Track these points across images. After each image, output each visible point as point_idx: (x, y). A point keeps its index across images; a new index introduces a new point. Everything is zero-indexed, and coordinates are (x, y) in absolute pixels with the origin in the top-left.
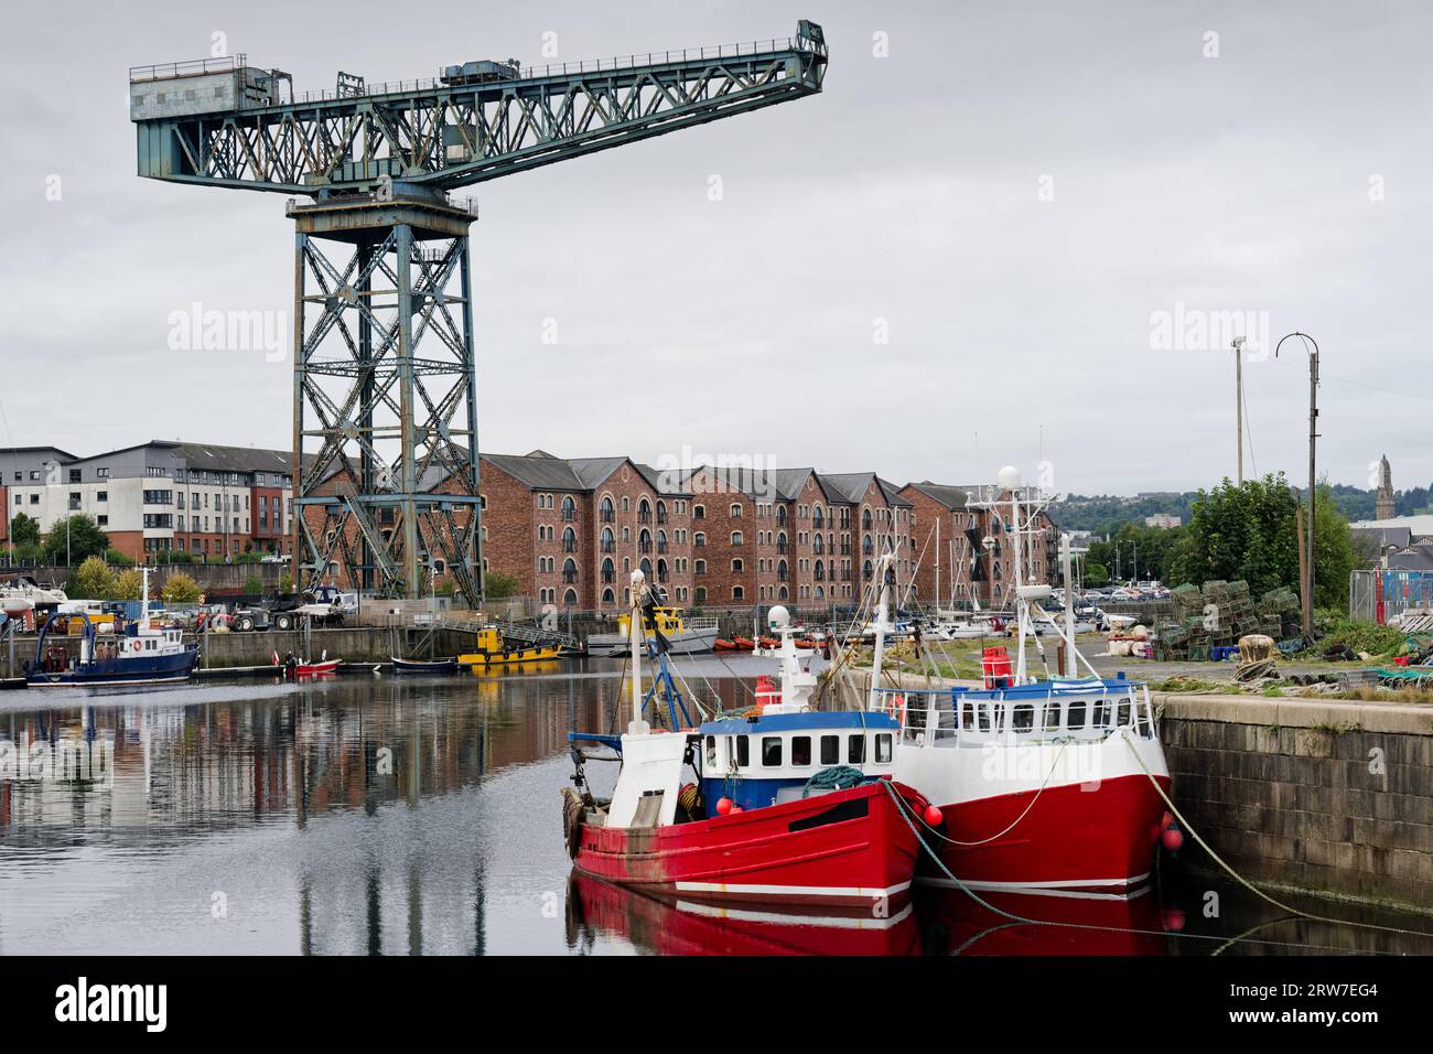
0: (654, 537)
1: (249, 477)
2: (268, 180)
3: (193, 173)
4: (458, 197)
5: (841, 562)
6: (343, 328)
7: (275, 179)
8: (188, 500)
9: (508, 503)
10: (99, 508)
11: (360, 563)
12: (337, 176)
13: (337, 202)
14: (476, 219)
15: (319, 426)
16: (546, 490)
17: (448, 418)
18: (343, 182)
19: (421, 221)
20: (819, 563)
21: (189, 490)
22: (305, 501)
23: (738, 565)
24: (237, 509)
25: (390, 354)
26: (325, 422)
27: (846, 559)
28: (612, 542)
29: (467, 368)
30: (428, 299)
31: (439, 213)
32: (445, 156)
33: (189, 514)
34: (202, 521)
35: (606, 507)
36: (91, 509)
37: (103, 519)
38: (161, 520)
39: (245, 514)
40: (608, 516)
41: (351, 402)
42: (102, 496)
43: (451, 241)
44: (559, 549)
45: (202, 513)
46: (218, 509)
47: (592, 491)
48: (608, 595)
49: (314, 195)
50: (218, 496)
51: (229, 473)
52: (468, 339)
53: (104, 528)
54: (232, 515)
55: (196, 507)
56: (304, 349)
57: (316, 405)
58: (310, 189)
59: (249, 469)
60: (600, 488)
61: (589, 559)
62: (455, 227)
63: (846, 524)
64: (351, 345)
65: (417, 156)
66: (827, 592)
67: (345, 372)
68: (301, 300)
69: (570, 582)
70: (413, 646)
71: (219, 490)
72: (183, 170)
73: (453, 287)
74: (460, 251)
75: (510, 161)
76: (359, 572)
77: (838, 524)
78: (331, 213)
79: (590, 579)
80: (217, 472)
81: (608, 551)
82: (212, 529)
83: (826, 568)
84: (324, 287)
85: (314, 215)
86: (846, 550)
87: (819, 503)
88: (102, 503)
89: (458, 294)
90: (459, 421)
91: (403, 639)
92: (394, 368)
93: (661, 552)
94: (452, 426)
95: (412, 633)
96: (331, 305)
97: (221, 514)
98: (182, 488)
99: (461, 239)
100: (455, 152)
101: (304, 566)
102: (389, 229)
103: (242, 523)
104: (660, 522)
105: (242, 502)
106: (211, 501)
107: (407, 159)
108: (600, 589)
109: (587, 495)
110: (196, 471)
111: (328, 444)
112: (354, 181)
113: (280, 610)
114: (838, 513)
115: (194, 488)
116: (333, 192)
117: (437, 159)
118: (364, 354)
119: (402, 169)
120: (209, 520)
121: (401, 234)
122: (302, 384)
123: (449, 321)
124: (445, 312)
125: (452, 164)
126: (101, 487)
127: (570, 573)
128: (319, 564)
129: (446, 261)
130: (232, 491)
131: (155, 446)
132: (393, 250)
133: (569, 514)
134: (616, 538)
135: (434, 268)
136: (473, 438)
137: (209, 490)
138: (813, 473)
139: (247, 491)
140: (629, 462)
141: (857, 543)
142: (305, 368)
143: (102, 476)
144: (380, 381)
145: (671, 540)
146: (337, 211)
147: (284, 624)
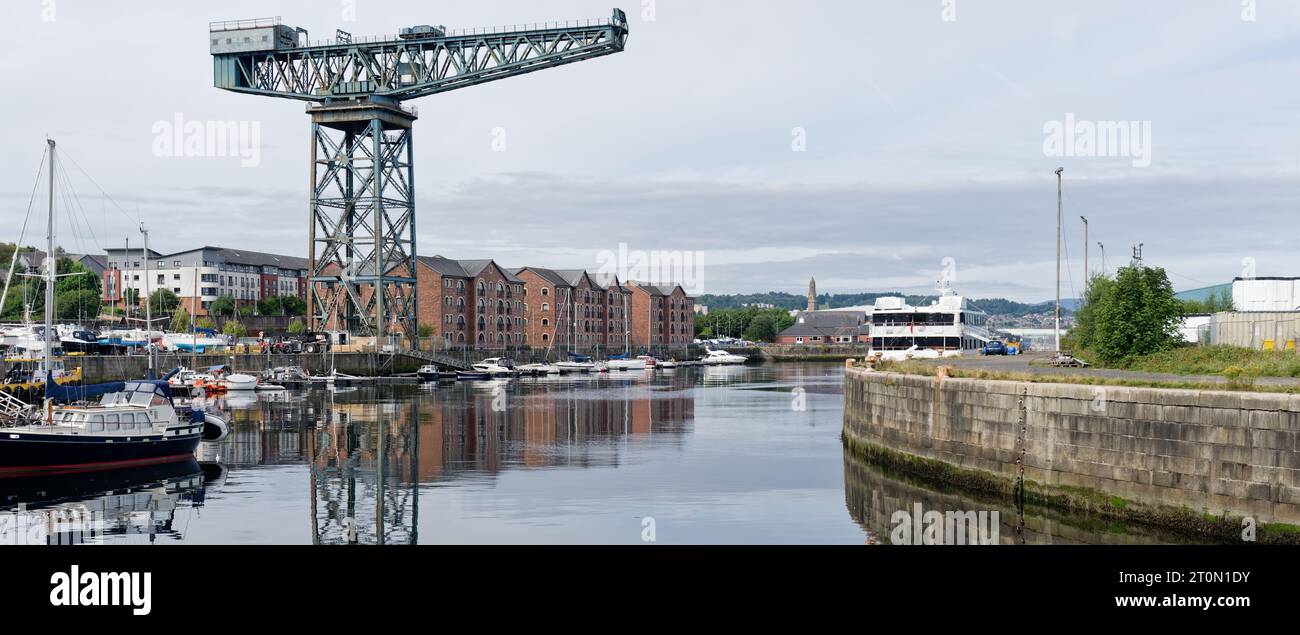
0: (505, 305)
1: (260, 269)
2: (293, 91)
3: (248, 86)
4: (406, 105)
5: (597, 322)
6: (337, 180)
7: (298, 91)
8: (226, 280)
9: (428, 283)
10: (176, 284)
11: (345, 315)
12: (336, 90)
13: (337, 106)
14: (416, 118)
15: (324, 236)
16: (449, 277)
17: (400, 233)
18: (339, 94)
19: (387, 118)
20: (587, 322)
21: (227, 275)
22: (316, 279)
23: (545, 322)
24: (253, 286)
25: (367, 193)
26: (327, 234)
27: (600, 320)
28: (483, 307)
29: (410, 204)
30: (389, 164)
31: (397, 114)
32: (400, 80)
33: (226, 288)
34: (234, 292)
35: (481, 287)
36: (170, 284)
37: (177, 290)
38: (212, 291)
39: (257, 289)
40: (482, 293)
41: (341, 222)
42: (177, 277)
43: (402, 131)
44: (455, 310)
45: (234, 288)
46: (242, 286)
47: (473, 278)
48: (481, 337)
49: (322, 101)
50: (243, 278)
51: (249, 265)
52: (411, 188)
53: (178, 295)
54: (250, 289)
55: (231, 284)
56: (316, 191)
57: (322, 223)
58: (319, 98)
59: (260, 264)
60: (478, 277)
61: (471, 316)
62: (405, 123)
63: (601, 301)
64: (342, 189)
65: (385, 80)
66: (591, 337)
67: (338, 205)
68: (315, 162)
69: (461, 329)
70: (382, 364)
71: (243, 275)
72: (242, 84)
73: (403, 158)
74: (407, 136)
75: (439, 85)
76: (345, 321)
77: (596, 301)
78: (333, 111)
79: (472, 328)
80: (242, 265)
81: (482, 312)
82: (239, 297)
83: (591, 325)
84: (327, 156)
85: (323, 112)
86: (601, 315)
87: (588, 289)
88: (177, 281)
89: (406, 161)
90: (406, 235)
91: (376, 360)
92: (369, 203)
93: (508, 313)
94: (402, 238)
95: (381, 356)
96: (331, 165)
97: (244, 289)
98: (223, 273)
99: (408, 131)
100: (407, 78)
101: (315, 316)
102: (368, 122)
103: (256, 295)
104: (508, 297)
105: (256, 282)
106: (239, 281)
107: (379, 82)
108: (477, 333)
109: (470, 280)
110: (230, 264)
111: (329, 246)
112: (346, 93)
113: (308, 341)
114: (597, 295)
115: (230, 274)
116: (334, 100)
117: (395, 83)
118: (349, 194)
119: (375, 88)
120: (238, 291)
121: (375, 124)
122: (315, 211)
123: (401, 177)
124: (399, 172)
125: (405, 86)
126: (176, 272)
127: (461, 325)
128: (324, 316)
129: (398, 143)
130: (250, 276)
131: (207, 249)
132: (369, 135)
133: (461, 292)
134: (486, 305)
135: (392, 146)
136: (413, 245)
137: (238, 275)
138: (585, 273)
139: (259, 276)
140: (493, 262)
141: (605, 312)
142: (317, 202)
143: (177, 265)
144: (359, 212)
145: (513, 307)
146: (338, 111)
147: (311, 349)
